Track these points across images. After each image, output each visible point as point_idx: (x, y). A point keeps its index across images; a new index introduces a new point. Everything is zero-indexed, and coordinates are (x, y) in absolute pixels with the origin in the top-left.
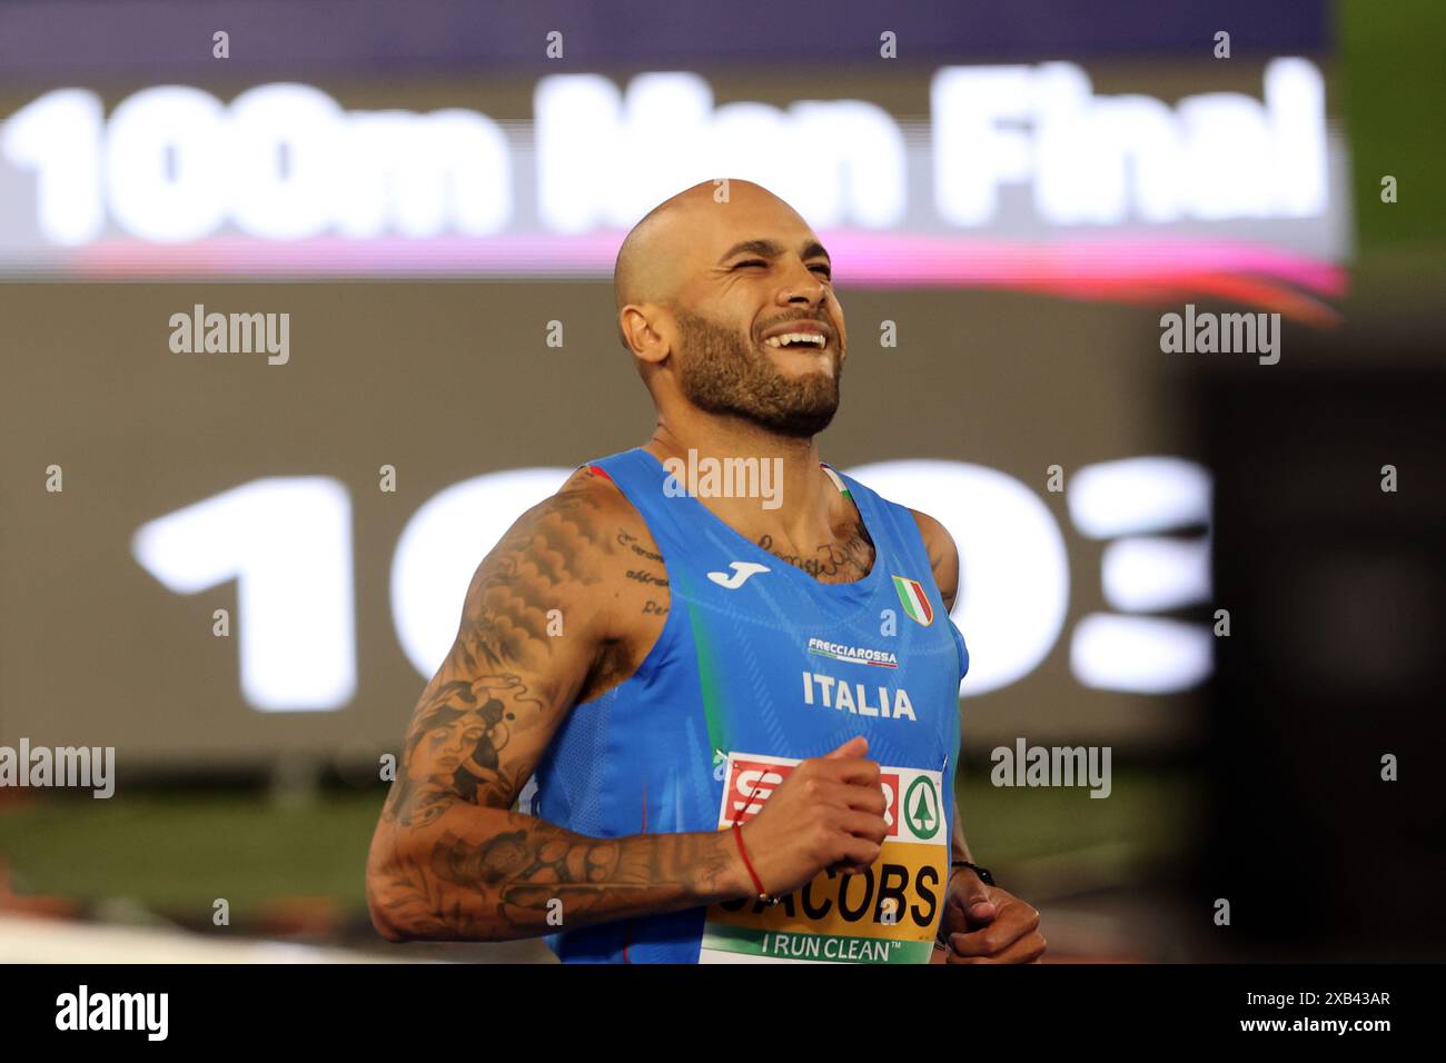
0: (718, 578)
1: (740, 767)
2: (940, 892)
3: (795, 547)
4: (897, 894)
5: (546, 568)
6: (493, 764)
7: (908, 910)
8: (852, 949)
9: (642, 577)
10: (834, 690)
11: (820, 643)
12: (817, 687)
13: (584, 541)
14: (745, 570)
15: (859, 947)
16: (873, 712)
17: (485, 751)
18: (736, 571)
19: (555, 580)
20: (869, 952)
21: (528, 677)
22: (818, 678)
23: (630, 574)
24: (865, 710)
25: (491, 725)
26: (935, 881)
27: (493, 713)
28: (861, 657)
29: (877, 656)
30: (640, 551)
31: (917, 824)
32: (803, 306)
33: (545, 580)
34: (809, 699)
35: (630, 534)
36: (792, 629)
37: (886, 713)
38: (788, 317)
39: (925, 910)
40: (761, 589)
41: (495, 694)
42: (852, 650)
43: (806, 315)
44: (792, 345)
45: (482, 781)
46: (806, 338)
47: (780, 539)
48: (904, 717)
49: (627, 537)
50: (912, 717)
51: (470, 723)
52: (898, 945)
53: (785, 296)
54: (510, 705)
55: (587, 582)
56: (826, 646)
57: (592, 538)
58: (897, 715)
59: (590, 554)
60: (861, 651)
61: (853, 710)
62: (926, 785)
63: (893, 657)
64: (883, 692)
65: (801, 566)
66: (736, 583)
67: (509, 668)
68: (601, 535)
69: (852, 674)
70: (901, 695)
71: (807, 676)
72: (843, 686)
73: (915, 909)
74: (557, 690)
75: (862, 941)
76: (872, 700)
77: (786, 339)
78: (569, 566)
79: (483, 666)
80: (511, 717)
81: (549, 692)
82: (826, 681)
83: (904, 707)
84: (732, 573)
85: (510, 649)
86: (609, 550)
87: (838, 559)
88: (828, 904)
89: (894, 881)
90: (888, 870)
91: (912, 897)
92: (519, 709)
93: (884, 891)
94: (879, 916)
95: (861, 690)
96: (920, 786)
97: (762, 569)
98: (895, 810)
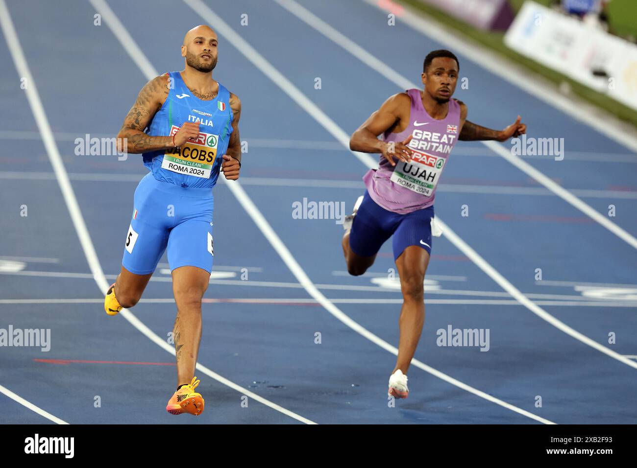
2: (214, 157)
3: (201, 92)
4: (204, 156)
5: (151, 89)
6: (138, 124)
9: (167, 93)
10: (195, 119)
11: (195, 111)
12: (191, 118)
13: (158, 85)
14: (184, 95)
15: (195, 164)
16: (204, 124)
17: (137, 121)
21: (146, 109)
22: (192, 116)
23: (165, 92)
24: (202, 123)
25: (138, 116)
26: (213, 154)
27: (139, 114)
28: (204, 114)
29: (208, 114)
30: (168, 88)
31: (210, 144)
32: (206, 51)
33: (150, 91)
34: (189, 119)
36: (190, 108)
37: (206, 124)
39: (210, 159)
40: (186, 99)
41: (140, 111)
42: (202, 113)
43: (206, 53)
45: (137, 127)
47: (198, 90)
48: (210, 126)
49: (166, 86)
50: (212, 126)
51: (135, 116)
52: (203, 165)
54: (142, 113)
55: (157, 93)
56: (197, 111)
57: (159, 85)
58: (209, 125)
59: (159, 88)
61: (199, 123)
63: (210, 115)
64: (207, 121)
66: (181, 98)
67: (142, 106)
68: (161, 85)
69: (201, 117)
70: (211, 122)
71: (190, 116)
72: (198, 118)
73: (207, 159)
74: (151, 111)
75: (195, 163)
76: (204, 122)
78: (154, 89)
79: (139, 106)
80: (142, 115)
81: (149, 112)
82: (194, 117)
83: (211, 124)
84: (181, 96)
85: (143, 103)
86: (162, 88)
87: (209, 96)
88: (188, 155)
89: (203, 153)
90: (202, 151)
91: (207, 156)
92: (144, 114)
93: (201, 155)
94: (200, 159)
95: (202, 120)
96: (212, 137)
97: (188, 96)
98: (205, 141)
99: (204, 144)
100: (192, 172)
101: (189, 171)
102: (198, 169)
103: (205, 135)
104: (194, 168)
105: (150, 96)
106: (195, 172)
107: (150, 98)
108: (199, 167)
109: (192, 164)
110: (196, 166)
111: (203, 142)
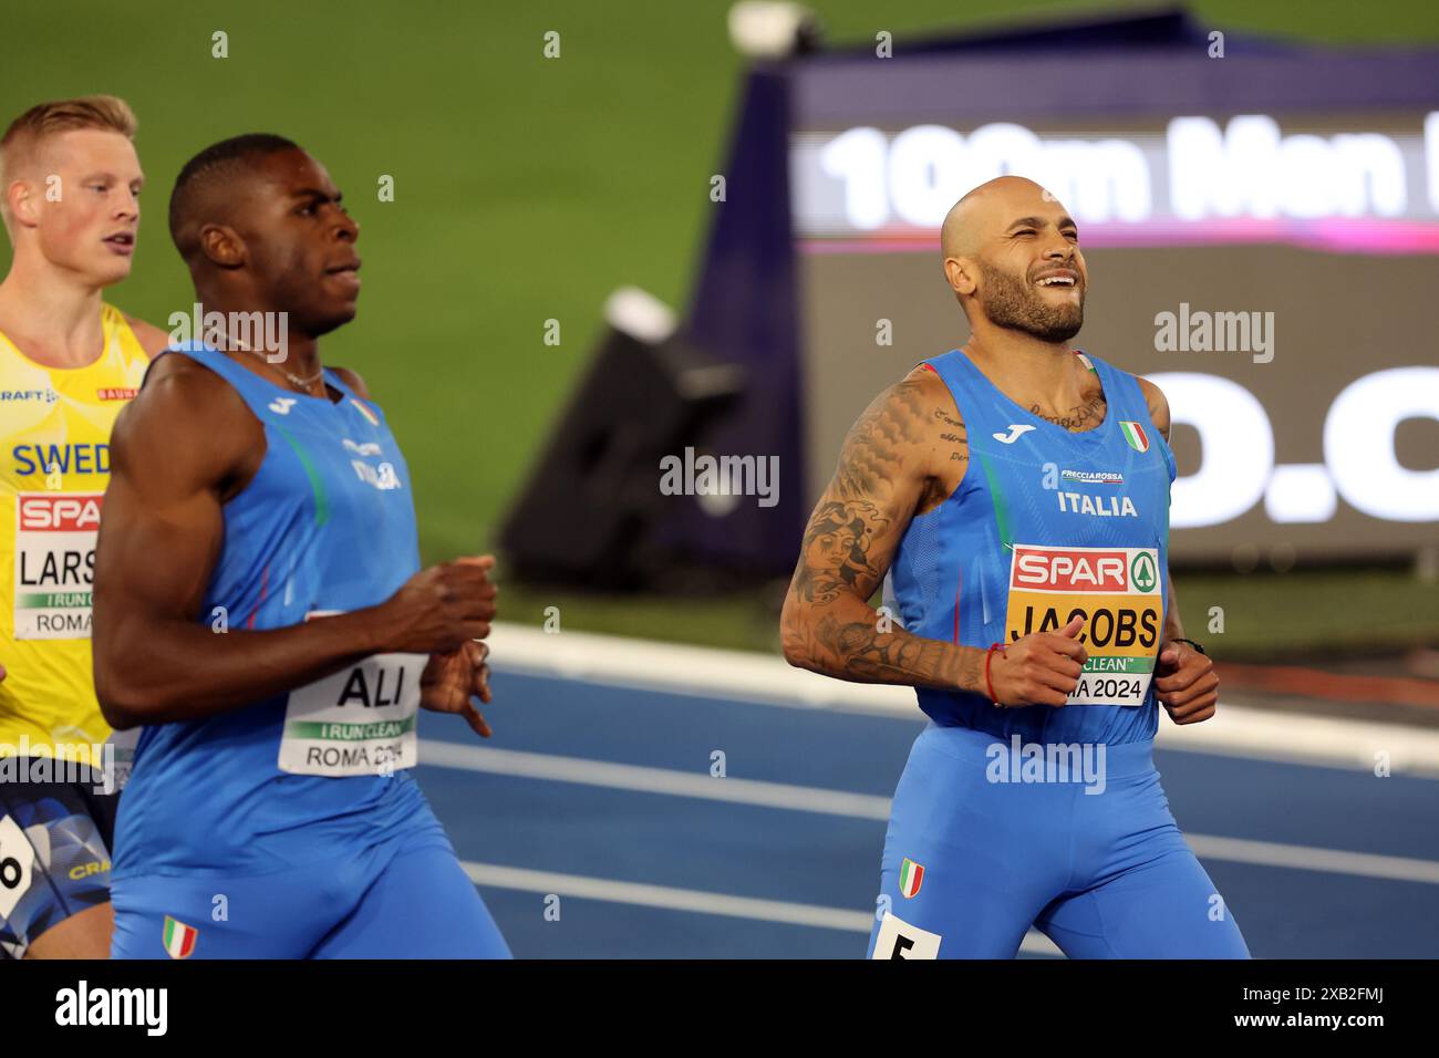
0: (1000, 437)
1: (1021, 553)
2: (1158, 625)
3: (1054, 409)
4: (1130, 628)
5: (889, 434)
6: (863, 561)
7: (1137, 638)
8: (1102, 664)
9: (950, 438)
10: (1080, 502)
11: (1069, 473)
12: (1068, 501)
13: (914, 416)
14: (1018, 430)
15: (1106, 662)
16: (1108, 513)
17: (857, 554)
18: (1012, 431)
19: (894, 442)
20: (1113, 665)
21: (880, 505)
22: (1068, 495)
23: (943, 436)
24: (1102, 513)
25: (858, 536)
26: (1155, 618)
27: (858, 527)
28: (1097, 478)
29: (1109, 476)
30: (950, 421)
31: (1141, 583)
32: (1059, 259)
33: (888, 441)
34: (1063, 508)
35: (945, 411)
37: (1116, 513)
38: (1050, 266)
39: (1148, 636)
40: (1028, 442)
41: (859, 514)
42: (1092, 476)
43: (1061, 265)
44: (1052, 283)
45: (859, 572)
46: (1061, 280)
47: (1046, 407)
48: (1129, 514)
49: (941, 413)
50: (1135, 514)
51: (844, 534)
52: (1132, 660)
53: (1048, 253)
54: (868, 523)
55: (915, 442)
56: (1074, 474)
57: (918, 414)
58: (1124, 514)
59: (917, 424)
60: (1098, 475)
61: (1094, 513)
62: (1147, 559)
63: (1120, 477)
64: (1114, 500)
65: (1058, 423)
66: (1011, 440)
67: (866, 497)
68: (925, 412)
69: (1091, 491)
70: (1127, 500)
71: (1061, 495)
72: (1086, 499)
73: (1142, 637)
74: (898, 511)
75: (1108, 658)
76: (1107, 506)
77: (1049, 281)
78: (903, 433)
79: (851, 496)
80: (869, 531)
81: (892, 513)
82: (1074, 497)
83: (1128, 508)
84: (1009, 433)
85: (867, 485)
86: (929, 421)
87: (1083, 416)
88: (1085, 635)
89: (1127, 620)
90: (1122, 613)
91: (1139, 629)
92: (875, 526)
93: (1121, 627)
94: (1119, 643)
95: (1098, 499)
96: (1142, 558)
97: (1030, 428)
98: (1124, 575)
99: (1124, 588)
100: (1102, 691)
101: (1091, 692)
102: (1118, 678)
103: (1123, 557)
104: (1106, 677)
105: (892, 457)
106: (1111, 691)
107: (888, 466)
108: (1120, 671)
109: (1098, 666)
110: (1111, 670)
111: (1121, 582)
